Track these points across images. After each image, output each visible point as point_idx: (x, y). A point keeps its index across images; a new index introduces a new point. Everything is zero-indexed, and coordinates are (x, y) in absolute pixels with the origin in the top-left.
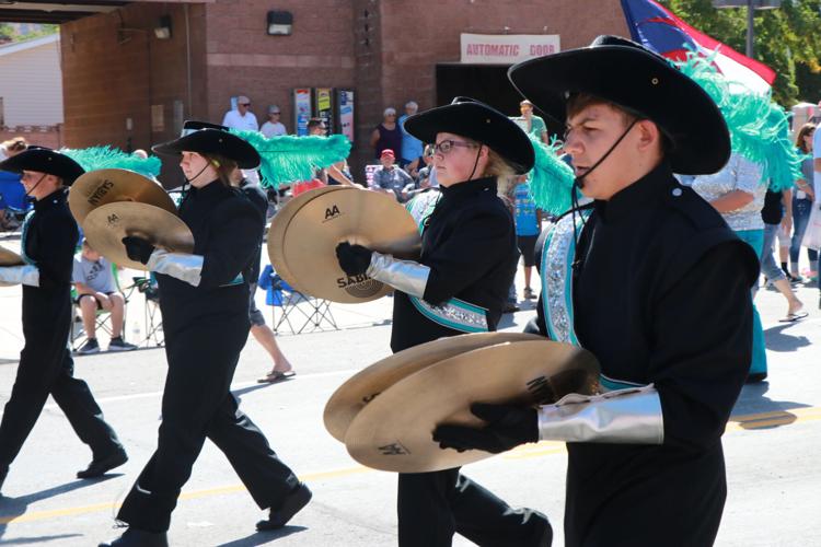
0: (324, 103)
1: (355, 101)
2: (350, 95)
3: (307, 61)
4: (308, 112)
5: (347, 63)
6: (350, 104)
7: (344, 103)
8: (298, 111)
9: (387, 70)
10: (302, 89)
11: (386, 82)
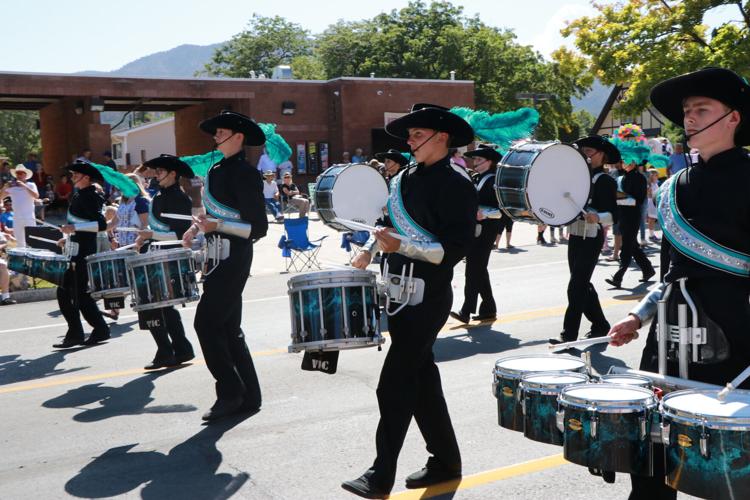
0: (312, 150)
1: (329, 148)
2: (326, 145)
3: (303, 128)
4: (304, 155)
5: (324, 129)
6: (326, 150)
7: (323, 149)
8: (299, 154)
9: (346, 132)
10: (301, 142)
11: (345, 138)
